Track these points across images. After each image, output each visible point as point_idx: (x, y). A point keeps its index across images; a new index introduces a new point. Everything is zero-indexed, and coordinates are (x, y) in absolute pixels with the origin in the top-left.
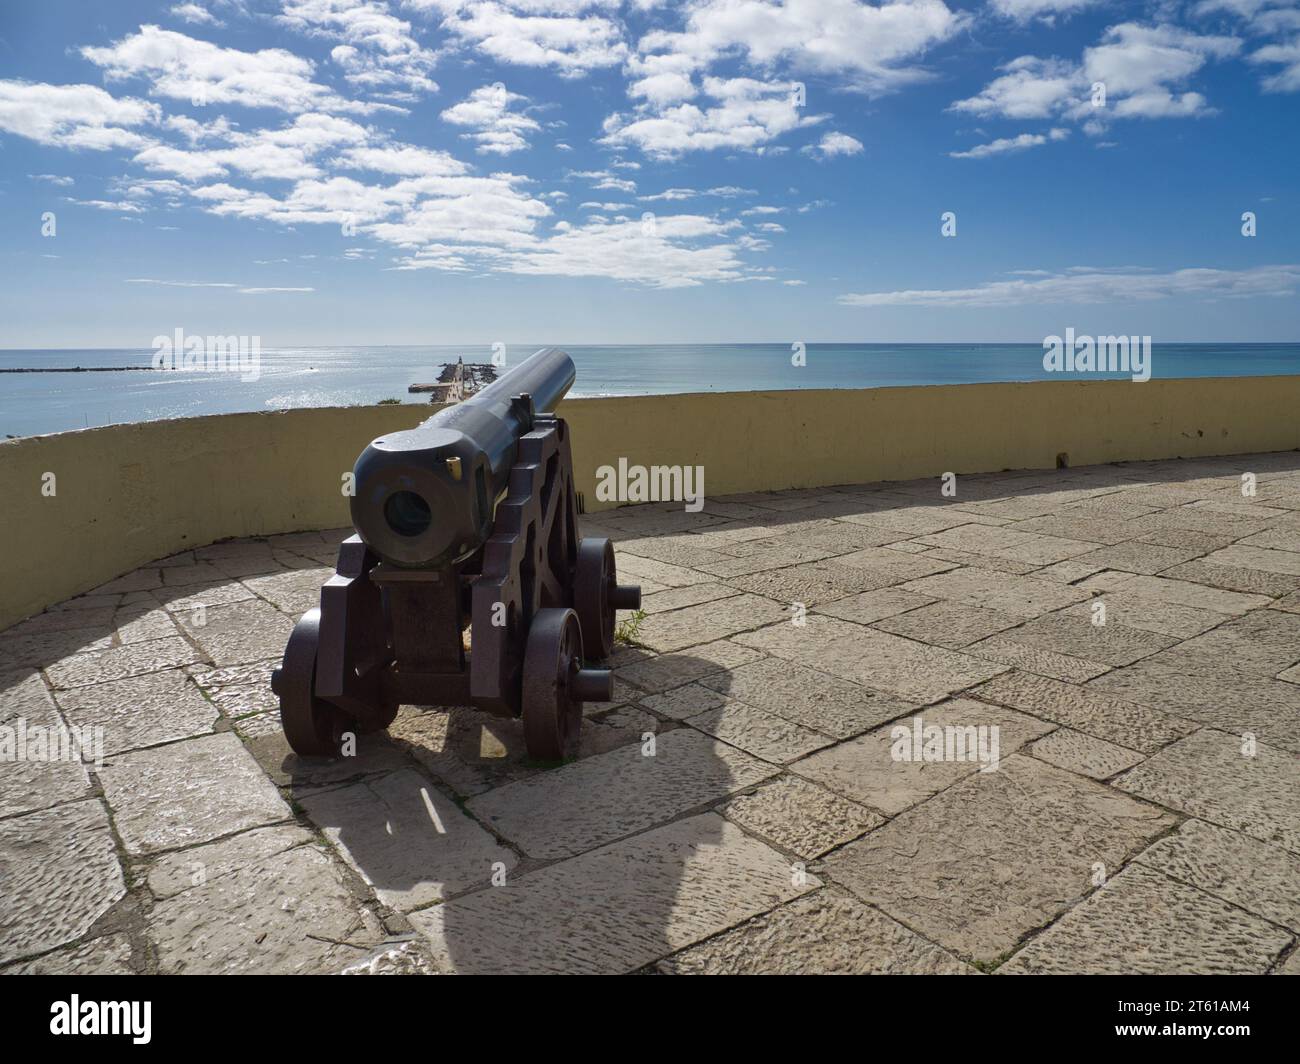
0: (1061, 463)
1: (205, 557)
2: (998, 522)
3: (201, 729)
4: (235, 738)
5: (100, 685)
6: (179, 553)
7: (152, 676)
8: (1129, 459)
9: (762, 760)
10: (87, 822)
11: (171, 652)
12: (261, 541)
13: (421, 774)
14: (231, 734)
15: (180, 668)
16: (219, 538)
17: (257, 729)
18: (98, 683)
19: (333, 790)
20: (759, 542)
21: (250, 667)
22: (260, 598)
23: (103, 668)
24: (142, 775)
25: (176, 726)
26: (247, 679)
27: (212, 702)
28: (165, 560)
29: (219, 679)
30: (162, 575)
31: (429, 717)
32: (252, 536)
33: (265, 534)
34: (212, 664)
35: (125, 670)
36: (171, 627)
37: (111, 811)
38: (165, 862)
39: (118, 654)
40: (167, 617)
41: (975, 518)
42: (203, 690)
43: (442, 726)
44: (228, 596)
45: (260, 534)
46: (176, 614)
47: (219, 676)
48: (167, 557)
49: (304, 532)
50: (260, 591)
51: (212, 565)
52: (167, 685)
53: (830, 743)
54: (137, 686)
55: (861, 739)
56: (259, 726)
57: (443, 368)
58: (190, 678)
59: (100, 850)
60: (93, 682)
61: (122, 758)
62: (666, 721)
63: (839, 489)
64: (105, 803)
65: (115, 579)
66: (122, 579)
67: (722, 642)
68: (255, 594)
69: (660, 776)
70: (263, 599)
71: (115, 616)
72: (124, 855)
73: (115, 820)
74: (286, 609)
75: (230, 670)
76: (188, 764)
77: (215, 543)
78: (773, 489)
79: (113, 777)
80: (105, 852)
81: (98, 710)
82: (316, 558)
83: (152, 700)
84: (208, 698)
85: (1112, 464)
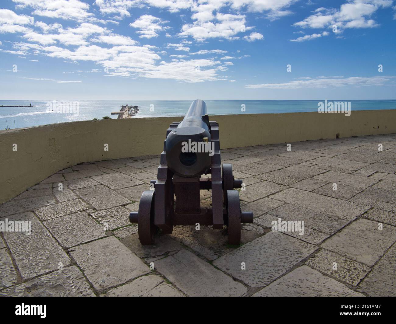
0: (338, 137)
1: (76, 170)
2: (331, 156)
3: (102, 235)
4: (116, 238)
5: (58, 218)
6: (67, 168)
7: (75, 214)
8: (357, 136)
9: (309, 243)
10: (75, 276)
11: (79, 205)
12: (93, 164)
13: (190, 251)
14: (113, 236)
15: (84, 211)
16: (79, 163)
17: (121, 234)
18: (57, 217)
19: (161, 259)
20: (258, 163)
21: (110, 210)
22: (101, 184)
23: (56, 212)
24: (88, 255)
25: (92, 234)
26: (110, 215)
27: (101, 224)
28: (63, 171)
29: (100, 215)
30: (63, 176)
31: (181, 228)
32: (89, 162)
33: (94, 161)
34: (95, 209)
35: (64, 212)
36: (75, 195)
37: (82, 271)
38: (112, 293)
39: (60, 206)
40: (72, 192)
41: (322, 155)
42: (96, 219)
43: (188, 231)
44: (90, 183)
45: (92, 161)
46: (74, 190)
47: (100, 214)
48: (63, 170)
49: (106, 160)
50: (100, 181)
51: (79, 172)
52: (82, 218)
53: (328, 236)
54: (72, 218)
55: (338, 234)
56: (122, 233)
57: (122, 107)
58: (89, 215)
59: (85, 288)
60: (55, 217)
61: (77, 247)
62: (266, 228)
63: (273, 145)
64: (78, 267)
65: (48, 178)
66: (50, 178)
67: (266, 198)
68: (99, 183)
69: (276, 250)
70: (103, 184)
71: (53, 191)
72: (95, 290)
73: (85, 274)
74: (112, 188)
75: (103, 211)
76: (103, 250)
77: (77, 164)
78: (252, 146)
79: (77, 256)
80: (87, 289)
81: (61, 228)
82: (114, 170)
83: (79, 223)
84: (99, 222)
85: (353, 137)
